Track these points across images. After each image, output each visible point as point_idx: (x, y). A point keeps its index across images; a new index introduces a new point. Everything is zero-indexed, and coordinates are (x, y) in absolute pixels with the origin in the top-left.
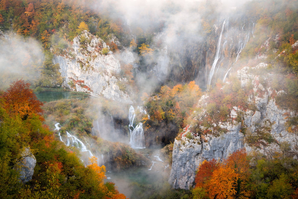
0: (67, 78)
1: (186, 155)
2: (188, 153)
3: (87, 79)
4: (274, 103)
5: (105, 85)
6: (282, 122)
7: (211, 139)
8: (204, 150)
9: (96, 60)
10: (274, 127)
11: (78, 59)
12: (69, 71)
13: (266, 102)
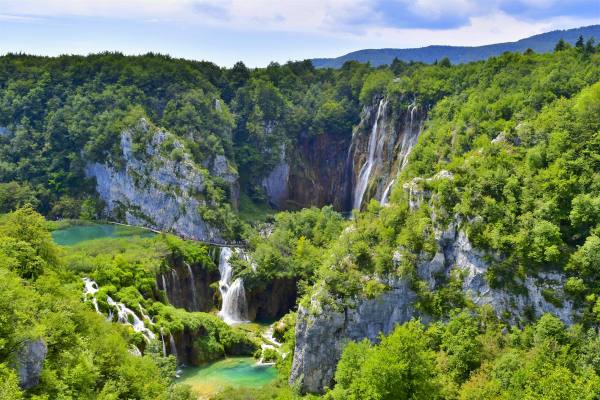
0: (110, 201)
1: (319, 331)
4: (466, 238)
5: (177, 214)
6: (481, 271)
7: (361, 303)
8: (350, 322)
9: (162, 170)
10: (468, 280)
11: (131, 168)
12: (114, 189)
13: (452, 237)
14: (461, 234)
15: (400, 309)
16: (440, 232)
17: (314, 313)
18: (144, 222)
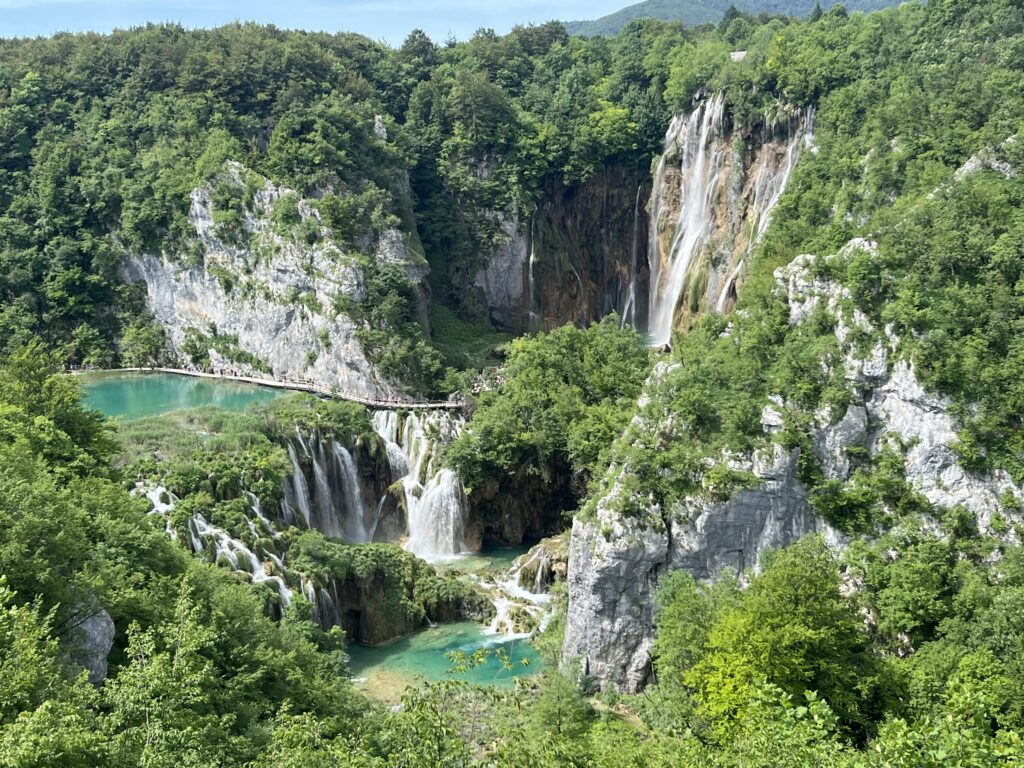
0: (176, 328)
1: (618, 570)
2: (624, 567)
5: (314, 348)
6: (942, 438)
7: (699, 510)
8: (679, 550)
9: (277, 262)
10: (915, 458)
11: (214, 261)
12: (181, 305)
13: (880, 371)
14: (900, 366)
15: (778, 519)
16: (857, 363)
17: (608, 535)
18: (247, 368)
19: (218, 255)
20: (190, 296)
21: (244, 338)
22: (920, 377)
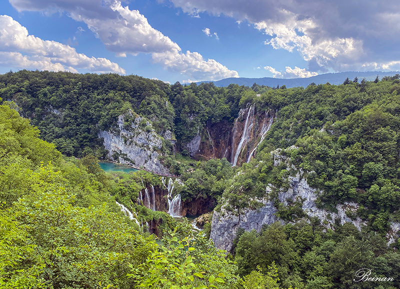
0: (111, 151)
2: (227, 224)
3: (130, 152)
4: (306, 182)
6: (313, 199)
7: (248, 212)
8: (241, 221)
10: (305, 203)
11: (122, 134)
12: (113, 145)
13: (298, 180)
14: (303, 179)
15: (268, 216)
16: (291, 177)
17: (223, 216)
18: (129, 162)
19: (124, 133)
20: (115, 142)
21: (128, 155)
22: (308, 183)
